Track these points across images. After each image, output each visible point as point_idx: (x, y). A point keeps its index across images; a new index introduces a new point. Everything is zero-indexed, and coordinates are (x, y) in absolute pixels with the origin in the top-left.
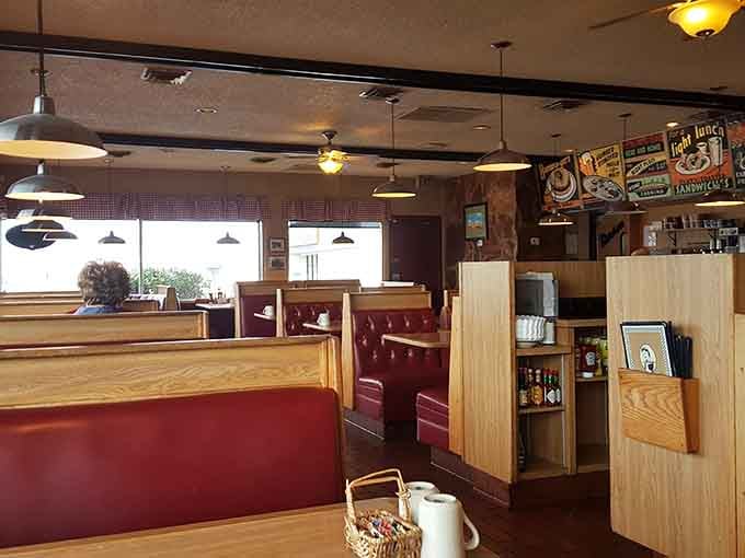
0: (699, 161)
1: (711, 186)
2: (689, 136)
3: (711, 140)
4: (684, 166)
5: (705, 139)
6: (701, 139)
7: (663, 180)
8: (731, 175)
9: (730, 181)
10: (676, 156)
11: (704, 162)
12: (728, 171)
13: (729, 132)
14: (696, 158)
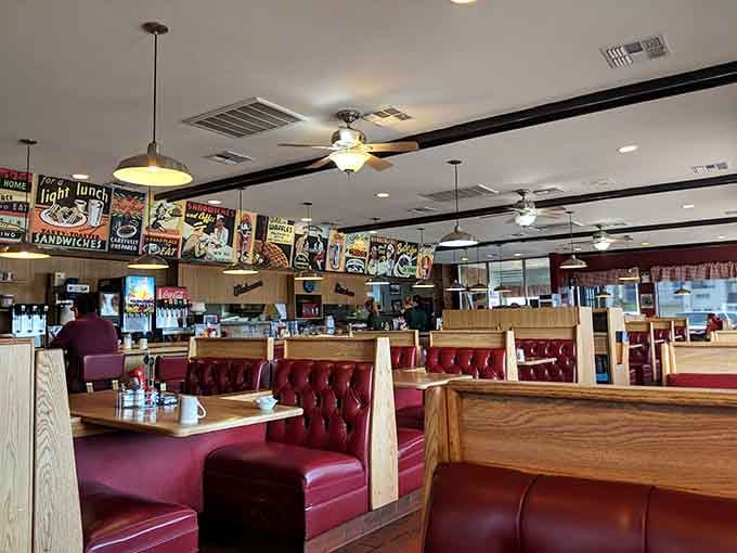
0: (73, 217)
1: (81, 243)
2: (68, 189)
3: (93, 201)
4: (53, 216)
5: (87, 198)
6: (81, 198)
7: (19, 222)
8: (106, 238)
9: (103, 243)
10: (45, 203)
11: (79, 219)
12: (104, 234)
13: (113, 201)
14: (70, 213)
